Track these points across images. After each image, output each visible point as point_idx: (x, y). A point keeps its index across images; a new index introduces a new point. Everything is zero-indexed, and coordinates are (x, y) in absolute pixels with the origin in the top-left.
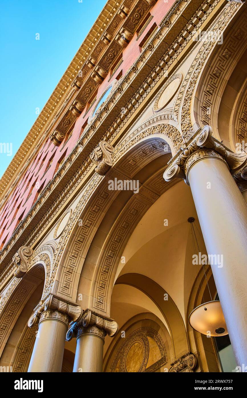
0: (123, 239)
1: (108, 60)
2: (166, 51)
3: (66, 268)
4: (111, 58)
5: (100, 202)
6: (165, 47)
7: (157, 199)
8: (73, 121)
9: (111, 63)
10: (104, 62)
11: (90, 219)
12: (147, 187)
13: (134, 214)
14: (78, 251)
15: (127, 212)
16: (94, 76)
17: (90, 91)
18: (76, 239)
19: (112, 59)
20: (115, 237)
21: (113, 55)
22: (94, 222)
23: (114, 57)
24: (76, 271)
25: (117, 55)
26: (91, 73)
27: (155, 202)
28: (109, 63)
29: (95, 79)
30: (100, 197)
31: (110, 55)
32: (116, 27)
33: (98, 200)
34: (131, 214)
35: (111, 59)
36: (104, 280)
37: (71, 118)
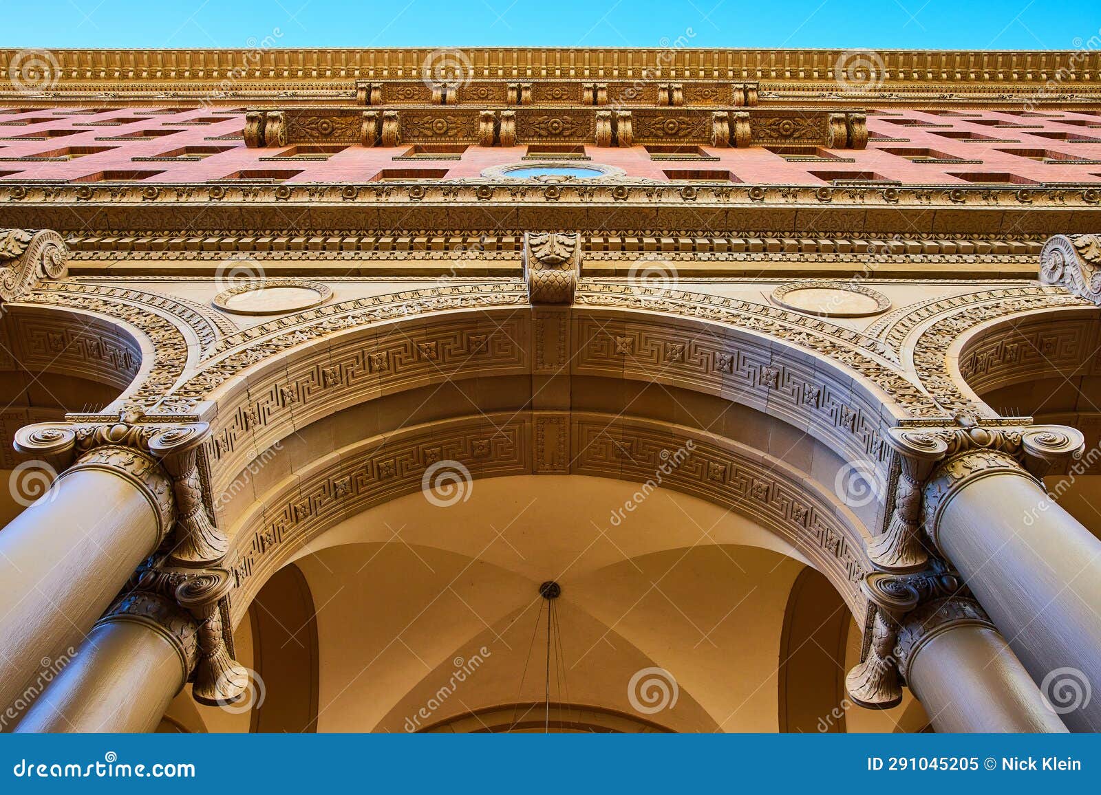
0: (396, 481)
1: (543, 125)
2: (848, 231)
3: (247, 402)
4: (550, 129)
5: (451, 347)
6: (855, 223)
7: (559, 474)
8: (337, 139)
9: (540, 135)
10: (531, 120)
11: (391, 356)
12: (575, 426)
13: (477, 452)
14: (302, 393)
15: (470, 432)
16: (487, 119)
17: (442, 131)
18: (324, 362)
19: (550, 134)
20: (386, 459)
21: (561, 129)
22: (391, 374)
23: (556, 135)
24: (256, 436)
25: (567, 139)
26: (488, 109)
27: (545, 474)
28: (537, 132)
29: (483, 125)
30: (465, 337)
31: (555, 122)
32: (554, 98)
33: (455, 337)
34: (472, 445)
35: (548, 130)
36: (277, 533)
37: (343, 128)
